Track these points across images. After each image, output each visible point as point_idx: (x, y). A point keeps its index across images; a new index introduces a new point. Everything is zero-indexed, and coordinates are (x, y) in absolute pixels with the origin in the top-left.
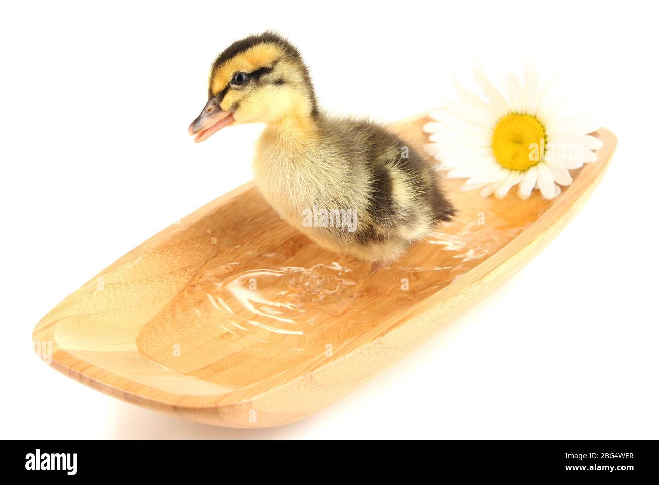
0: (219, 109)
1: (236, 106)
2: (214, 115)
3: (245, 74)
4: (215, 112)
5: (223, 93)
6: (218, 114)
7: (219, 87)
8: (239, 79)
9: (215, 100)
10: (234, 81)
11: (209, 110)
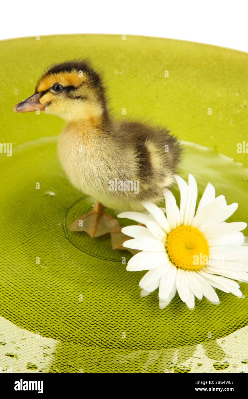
0: (38, 102)
1: (49, 103)
2: (33, 104)
3: (62, 86)
4: (35, 102)
5: (44, 93)
6: (36, 104)
7: (42, 87)
8: (57, 88)
9: (38, 95)
10: (53, 88)
11: (32, 100)
